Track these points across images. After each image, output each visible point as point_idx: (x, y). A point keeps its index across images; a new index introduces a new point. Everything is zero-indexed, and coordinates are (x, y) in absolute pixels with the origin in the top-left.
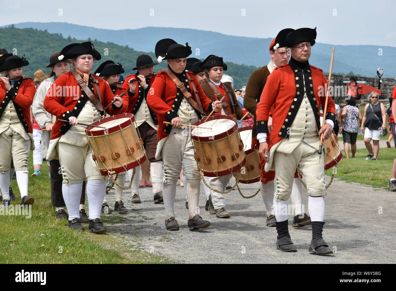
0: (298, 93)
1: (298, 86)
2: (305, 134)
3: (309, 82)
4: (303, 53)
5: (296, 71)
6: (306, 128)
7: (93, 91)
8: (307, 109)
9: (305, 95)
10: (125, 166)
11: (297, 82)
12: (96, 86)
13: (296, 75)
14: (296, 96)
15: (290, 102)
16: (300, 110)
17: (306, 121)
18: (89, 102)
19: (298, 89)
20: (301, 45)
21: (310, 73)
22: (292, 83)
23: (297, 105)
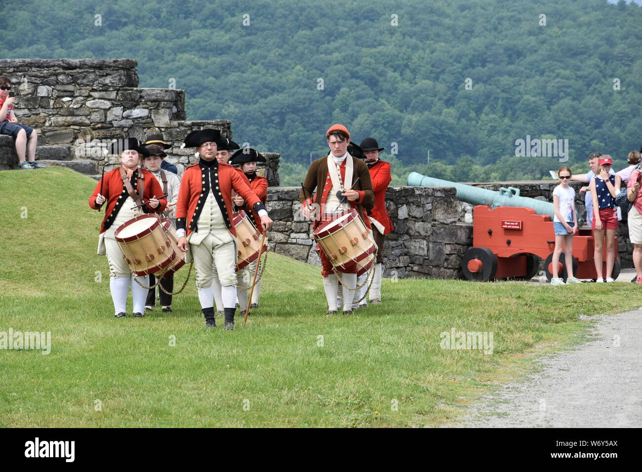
0: (204, 189)
1: (204, 183)
2: (211, 226)
3: (214, 178)
4: (207, 151)
5: (203, 169)
6: (211, 220)
7: (134, 187)
8: (212, 203)
9: (211, 190)
10: (160, 265)
11: (203, 179)
12: (140, 181)
13: (203, 172)
14: (202, 192)
15: (198, 197)
16: (206, 204)
17: (211, 214)
18: (129, 197)
19: (203, 186)
20: (204, 144)
21: (217, 170)
22: (199, 179)
23: (203, 200)
